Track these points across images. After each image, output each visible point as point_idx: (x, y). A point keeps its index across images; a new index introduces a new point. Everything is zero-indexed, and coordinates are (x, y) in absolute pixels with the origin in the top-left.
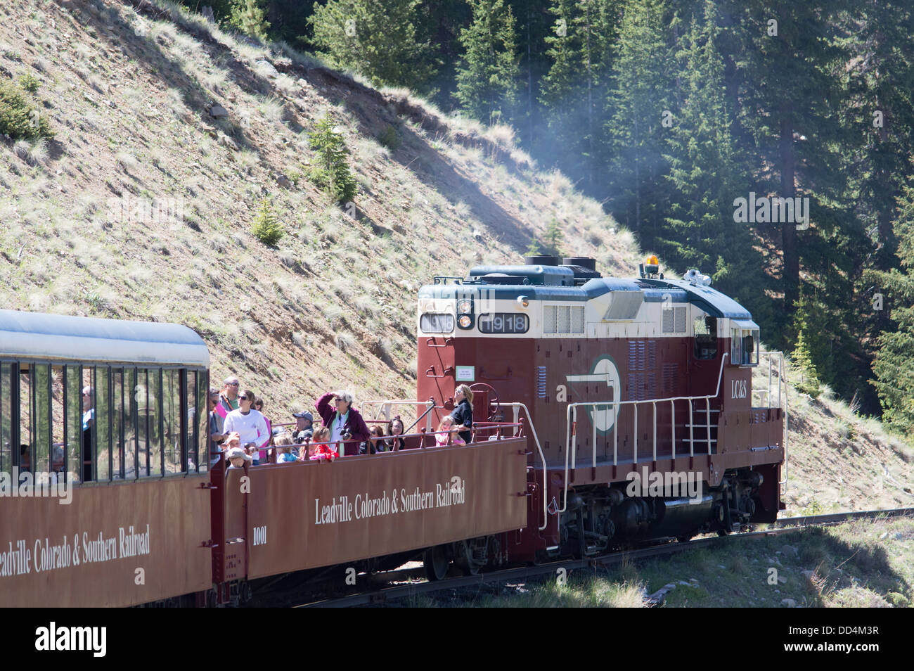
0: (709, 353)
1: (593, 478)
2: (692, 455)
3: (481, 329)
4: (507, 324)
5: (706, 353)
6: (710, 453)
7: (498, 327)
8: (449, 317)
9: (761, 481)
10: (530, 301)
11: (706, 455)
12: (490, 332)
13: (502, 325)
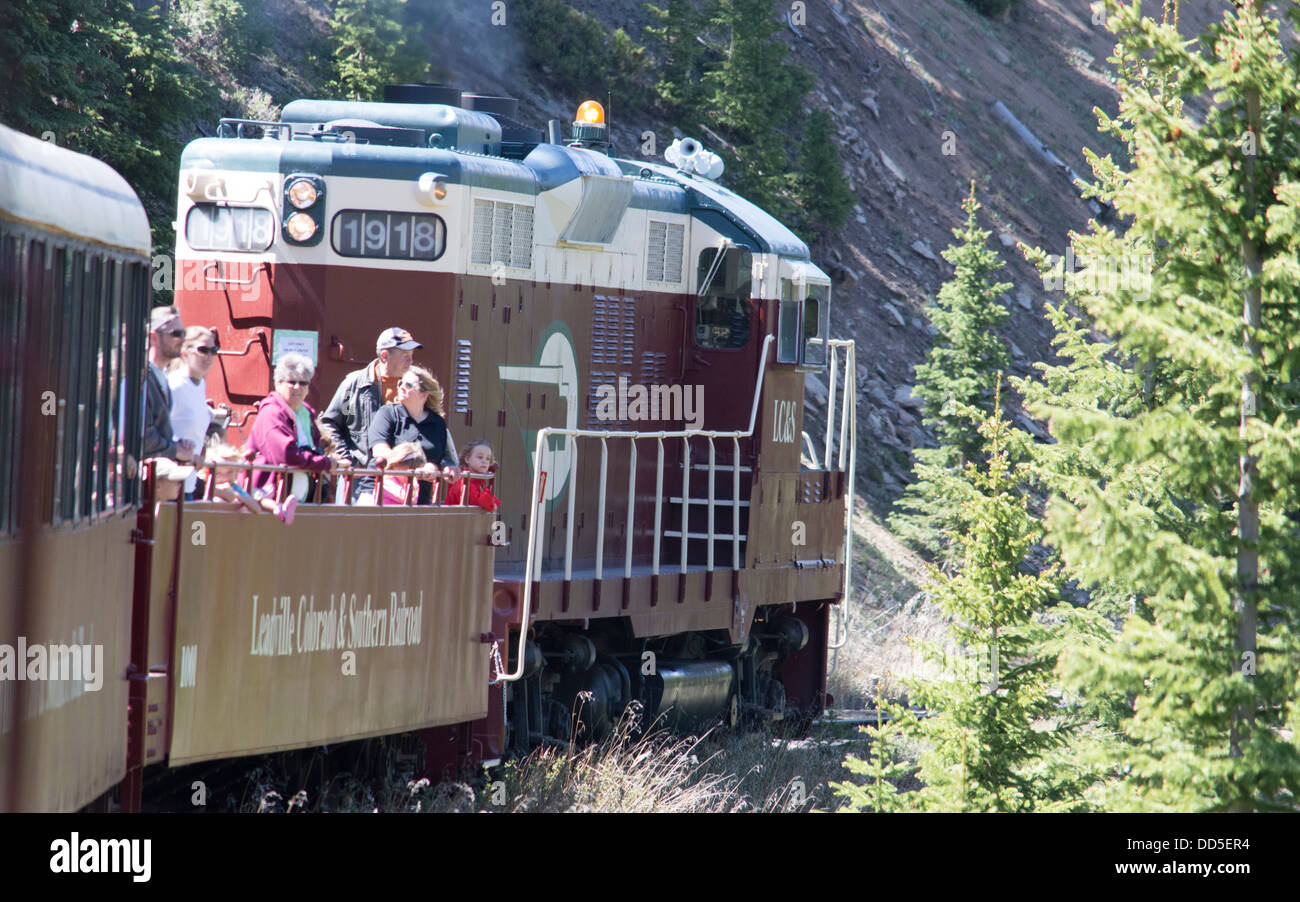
0: (713, 336)
1: (564, 607)
2: (711, 567)
3: (338, 248)
4: (395, 237)
5: (706, 335)
6: (737, 566)
7: (376, 242)
8: (260, 215)
9: (805, 642)
10: (449, 187)
11: (729, 569)
12: (356, 254)
13: (384, 238)
